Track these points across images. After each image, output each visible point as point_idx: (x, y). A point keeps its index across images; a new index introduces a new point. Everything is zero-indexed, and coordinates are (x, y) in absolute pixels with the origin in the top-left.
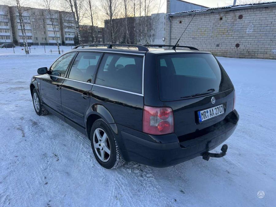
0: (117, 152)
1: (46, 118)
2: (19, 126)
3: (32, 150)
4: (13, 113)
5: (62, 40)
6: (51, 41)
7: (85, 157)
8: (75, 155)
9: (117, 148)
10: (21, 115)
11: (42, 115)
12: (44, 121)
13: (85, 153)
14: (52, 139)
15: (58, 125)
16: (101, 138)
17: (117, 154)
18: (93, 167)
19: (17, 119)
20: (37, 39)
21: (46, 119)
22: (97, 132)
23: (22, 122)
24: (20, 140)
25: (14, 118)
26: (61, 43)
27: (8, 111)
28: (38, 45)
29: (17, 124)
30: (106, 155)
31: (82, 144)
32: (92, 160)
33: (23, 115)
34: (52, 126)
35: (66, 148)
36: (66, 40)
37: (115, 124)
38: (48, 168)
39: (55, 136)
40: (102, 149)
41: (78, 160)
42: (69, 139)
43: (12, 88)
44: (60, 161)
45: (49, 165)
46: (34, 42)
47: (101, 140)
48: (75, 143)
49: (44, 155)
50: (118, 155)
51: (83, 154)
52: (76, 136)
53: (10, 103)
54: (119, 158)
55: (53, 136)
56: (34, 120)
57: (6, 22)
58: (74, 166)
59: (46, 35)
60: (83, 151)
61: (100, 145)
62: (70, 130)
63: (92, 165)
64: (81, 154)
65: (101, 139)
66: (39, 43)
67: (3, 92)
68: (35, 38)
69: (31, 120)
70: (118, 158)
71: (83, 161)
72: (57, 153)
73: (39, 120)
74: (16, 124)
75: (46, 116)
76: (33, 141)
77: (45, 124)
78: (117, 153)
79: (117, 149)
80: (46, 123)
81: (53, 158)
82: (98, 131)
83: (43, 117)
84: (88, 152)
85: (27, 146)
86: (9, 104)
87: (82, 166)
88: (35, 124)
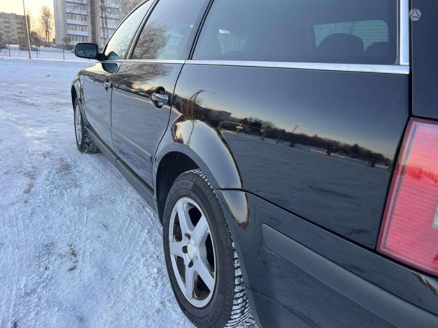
0: (237, 289)
1: (93, 159)
2: (33, 167)
3: (26, 227)
4: (37, 142)
7: (145, 271)
8: (122, 259)
9: (241, 276)
10: (48, 148)
11: (86, 151)
12: (88, 164)
13: (148, 256)
14: (84, 205)
15: (109, 177)
16: (192, 230)
17: (237, 299)
18: (158, 311)
19: (38, 154)
21: (91, 161)
22: (181, 207)
23: (42, 161)
24: (15, 200)
25: (32, 150)
27: (30, 138)
29: (32, 163)
30: (200, 288)
31: (146, 231)
32: (160, 284)
33: (52, 149)
34: (96, 177)
35: (105, 236)
37: (243, 193)
38: (39, 290)
39: (95, 200)
40: (191, 264)
41: (125, 275)
42: (122, 212)
43: (59, 103)
44: (77, 272)
45: (44, 282)
47: (189, 236)
48: (131, 224)
49: (47, 246)
50: (240, 301)
51: (143, 260)
52: (139, 206)
53: (42, 124)
54: (242, 312)
55: (90, 201)
56: (69, 160)
57: (84, 15)
58: (106, 297)
60: (144, 250)
61: (185, 249)
62: (131, 191)
63: (157, 305)
64: (138, 260)
65: (189, 232)
67: (41, 107)
69: (62, 160)
70: (238, 311)
71: (137, 282)
72: (79, 246)
73: (77, 161)
74: (28, 163)
75: (94, 155)
76: (42, 205)
77: (84, 171)
78: (237, 295)
79: (237, 282)
80: (88, 170)
81: (65, 259)
82: (186, 204)
83: (88, 156)
84: (155, 256)
85: (20, 216)
86: (39, 126)
87: (128, 300)
88: (66, 167)
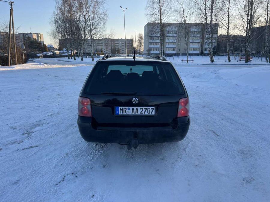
5: (201, 50)
6: (191, 52)
20: (179, 51)
26: (200, 53)
28: (180, 55)
36: (205, 50)
46: (177, 53)
57: (158, 37)
59: (188, 47)
66: (181, 53)
68: (178, 49)
